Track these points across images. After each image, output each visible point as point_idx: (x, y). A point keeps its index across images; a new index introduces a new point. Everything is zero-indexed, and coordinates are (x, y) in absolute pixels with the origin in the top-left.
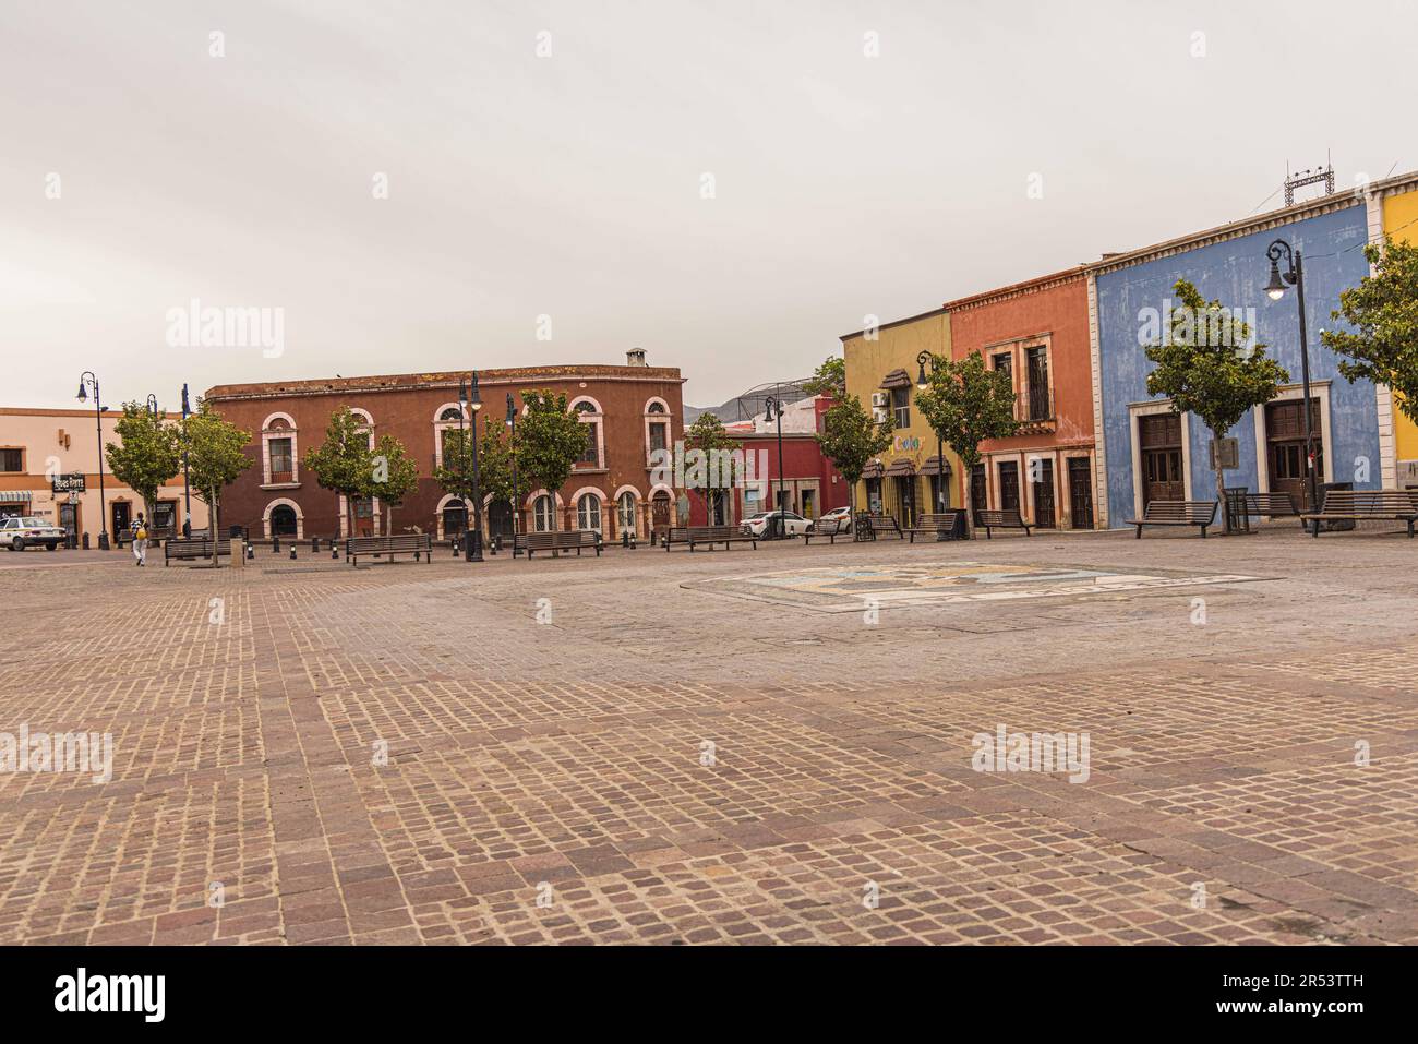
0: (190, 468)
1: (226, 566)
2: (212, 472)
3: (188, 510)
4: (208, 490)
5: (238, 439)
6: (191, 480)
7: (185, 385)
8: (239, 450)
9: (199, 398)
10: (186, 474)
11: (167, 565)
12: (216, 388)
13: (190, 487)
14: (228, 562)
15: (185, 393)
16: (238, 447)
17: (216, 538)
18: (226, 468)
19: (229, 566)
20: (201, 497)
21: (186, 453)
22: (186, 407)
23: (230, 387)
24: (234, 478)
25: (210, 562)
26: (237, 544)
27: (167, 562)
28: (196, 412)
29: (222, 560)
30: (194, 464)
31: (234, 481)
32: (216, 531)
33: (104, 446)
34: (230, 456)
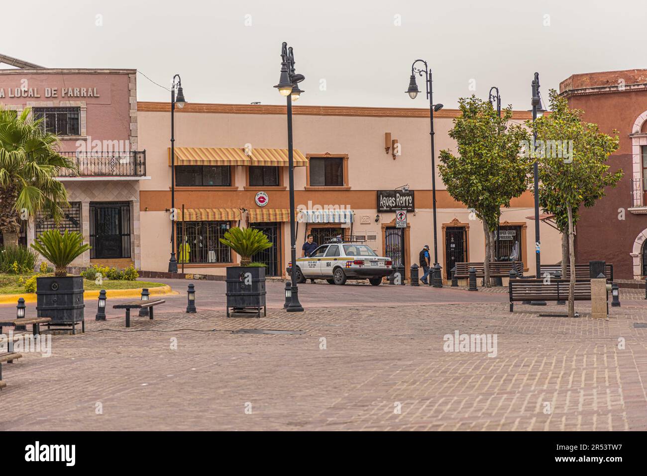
0: (540, 183)
1: (585, 315)
2: (568, 189)
3: (538, 239)
4: (562, 213)
5: (602, 146)
6: (541, 201)
7: (537, 75)
8: (602, 159)
9: (553, 91)
10: (536, 191)
11: (511, 310)
12: (574, 77)
13: (541, 208)
14: (588, 310)
15: (536, 85)
16: (603, 156)
17: (573, 277)
18: (586, 185)
19: (590, 315)
20: (554, 222)
21: (536, 164)
22: (536, 103)
23: (591, 76)
24: (596, 197)
25: (564, 308)
26: (599, 286)
27: (512, 307)
28: (549, 109)
29: (580, 307)
30: (546, 178)
31: (596, 201)
32: (572, 268)
33: (437, 154)
34: (591, 168)
